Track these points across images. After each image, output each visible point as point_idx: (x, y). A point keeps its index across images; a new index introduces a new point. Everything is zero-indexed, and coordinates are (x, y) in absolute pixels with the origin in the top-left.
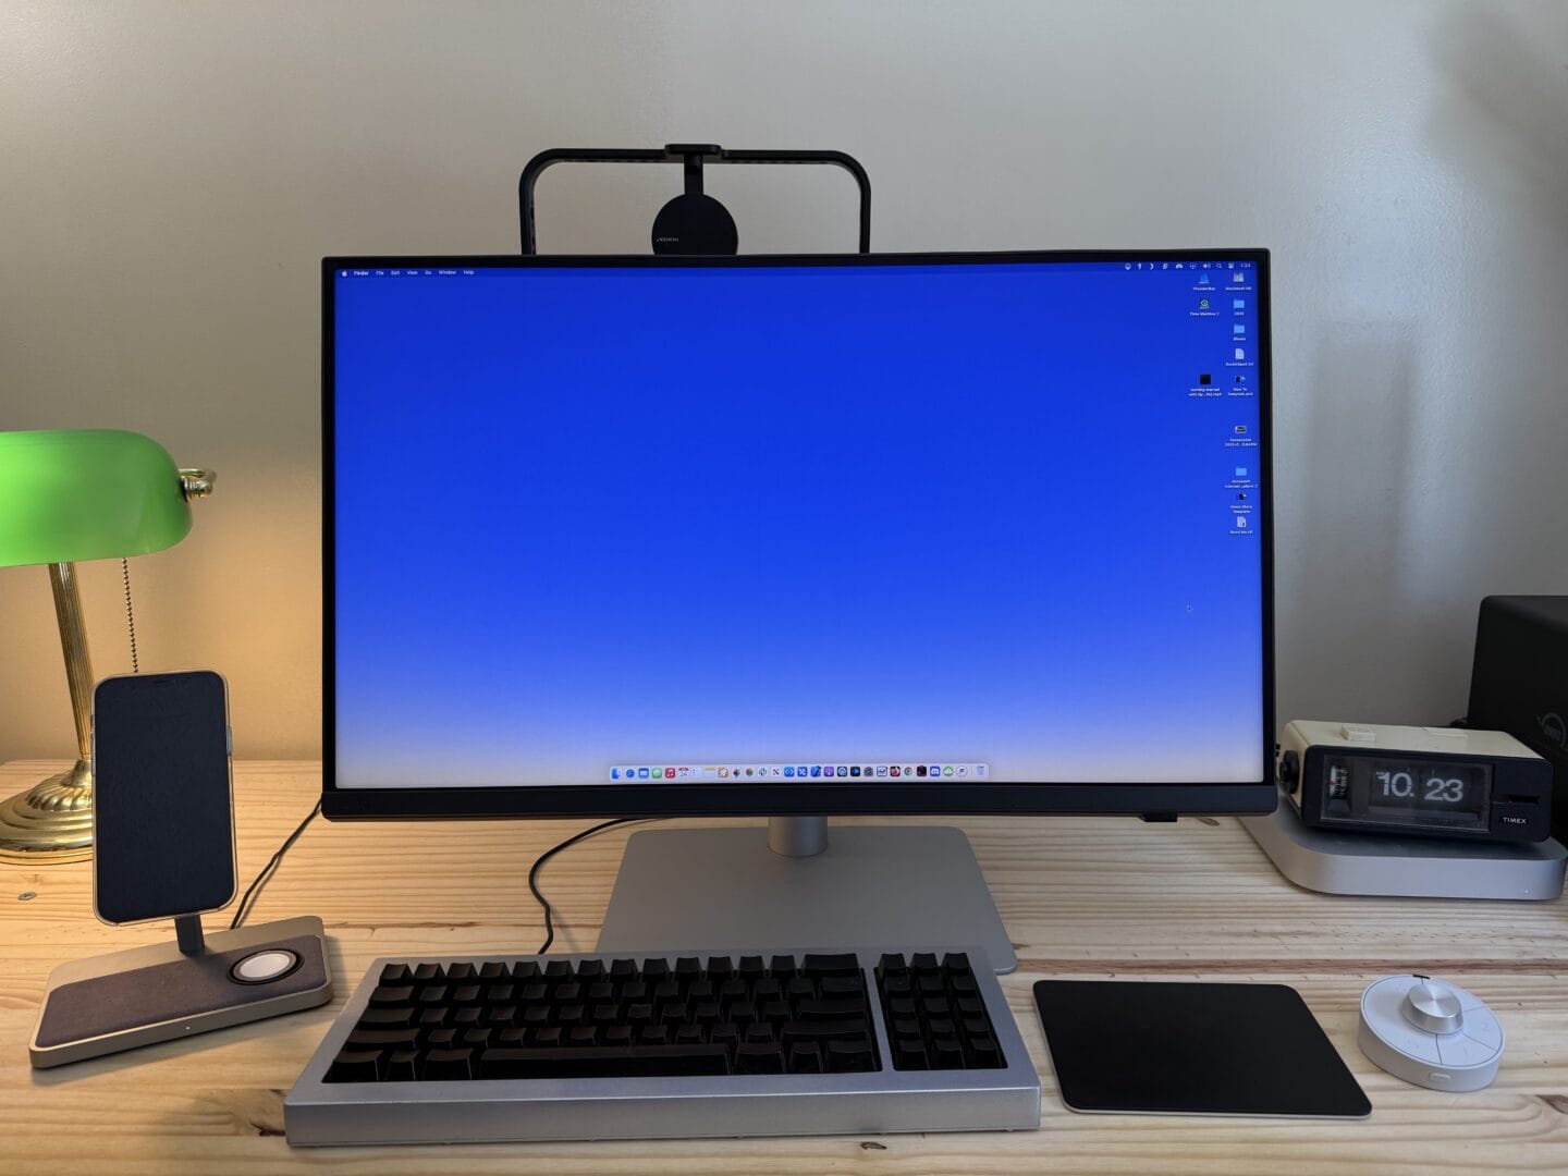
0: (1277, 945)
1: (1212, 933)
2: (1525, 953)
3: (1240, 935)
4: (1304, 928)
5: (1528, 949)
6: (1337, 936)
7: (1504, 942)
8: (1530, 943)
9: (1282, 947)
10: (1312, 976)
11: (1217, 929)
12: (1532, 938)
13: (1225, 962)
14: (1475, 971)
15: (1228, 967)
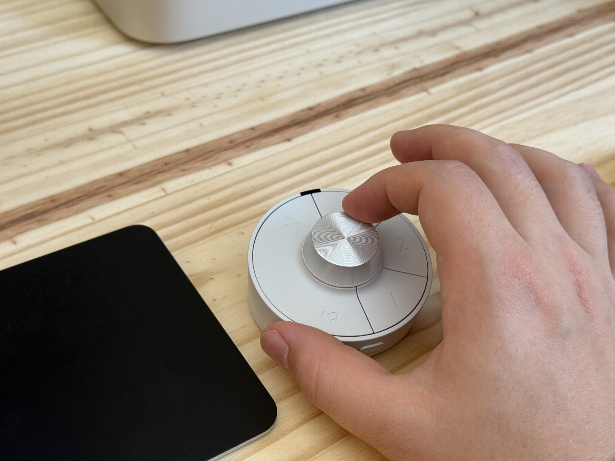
0: (120, 144)
1: (32, 153)
2: (394, 67)
3: (69, 143)
4: (151, 107)
5: (396, 60)
6: (193, 105)
7: (371, 57)
8: (396, 52)
9: (128, 147)
10: (171, 185)
11: (38, 141)
12: (397, 42)
13: (52, 199)
14: (350, 110)
15: (57, 207)
